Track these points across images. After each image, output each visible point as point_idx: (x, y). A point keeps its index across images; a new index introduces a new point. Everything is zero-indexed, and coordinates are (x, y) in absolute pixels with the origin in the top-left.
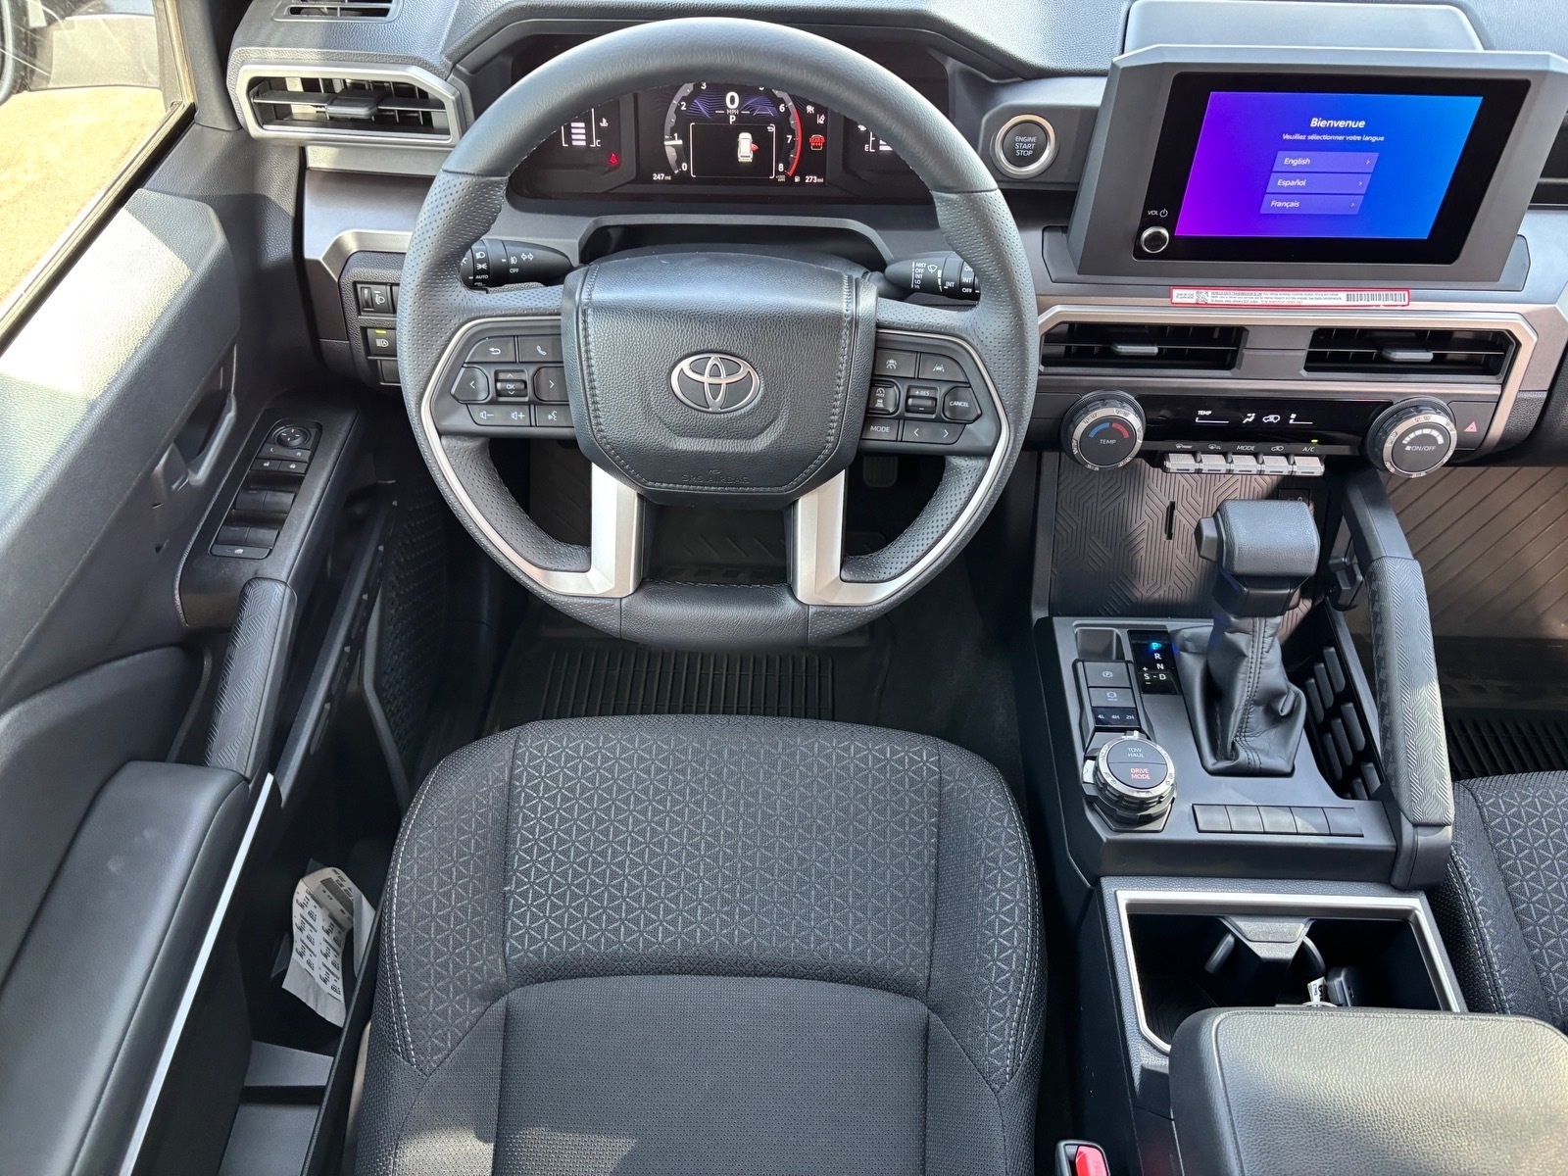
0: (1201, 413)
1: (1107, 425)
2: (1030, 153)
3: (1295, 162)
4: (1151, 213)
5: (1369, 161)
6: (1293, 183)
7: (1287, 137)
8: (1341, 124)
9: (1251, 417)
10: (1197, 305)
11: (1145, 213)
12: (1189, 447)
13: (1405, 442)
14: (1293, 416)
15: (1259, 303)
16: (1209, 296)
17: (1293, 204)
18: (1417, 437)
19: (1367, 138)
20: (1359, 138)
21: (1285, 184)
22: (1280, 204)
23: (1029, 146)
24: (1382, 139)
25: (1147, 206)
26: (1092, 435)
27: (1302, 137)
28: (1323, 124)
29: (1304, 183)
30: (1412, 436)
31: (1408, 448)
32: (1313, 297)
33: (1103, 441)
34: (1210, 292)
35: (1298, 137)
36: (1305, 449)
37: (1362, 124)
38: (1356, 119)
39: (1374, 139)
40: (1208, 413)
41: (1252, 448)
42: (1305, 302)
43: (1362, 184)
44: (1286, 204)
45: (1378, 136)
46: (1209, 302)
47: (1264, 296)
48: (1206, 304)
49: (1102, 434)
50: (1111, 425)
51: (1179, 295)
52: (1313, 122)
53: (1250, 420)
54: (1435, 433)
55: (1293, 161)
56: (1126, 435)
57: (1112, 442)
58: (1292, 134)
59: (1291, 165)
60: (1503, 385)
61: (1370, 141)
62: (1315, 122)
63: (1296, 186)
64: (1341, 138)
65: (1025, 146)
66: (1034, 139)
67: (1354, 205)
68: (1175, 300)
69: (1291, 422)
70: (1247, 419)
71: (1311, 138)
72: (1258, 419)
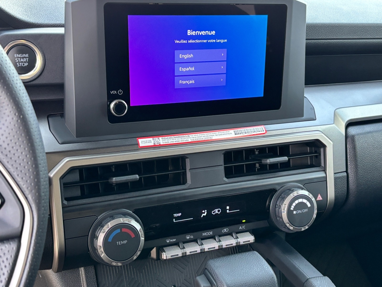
0: (176, 215)
1: (118, 231)
2: (26, 64)
3: (186, 57)
4: (112, 92)
5: (223, 54)
6: (188, 69)
7: (177, 42)
8: (203, 33)
9: (205, 213)
10: (155, 147)
11: (109, 93)
12: (174, 240)
13: (292, 209)
14: (228, 208)
15: (190, 141)
16: (162, 140)
17: (191, 82)
18: (297, 205)
19: (218, 41)
20: (214, 41)
21: (184, 70)
22: (184, 82)
23: (25, 60)
24: (226, 41)
25: (109, 89)
26: (110, 240)
27: (185, 42)
28: (194, 33)
29: (193, 69)
30: (294, 204)
31: (295, 212)
32: (217, 134)
33: (119, 243)
34: (160, 138)
35: (183, 41)
36: (240, 228)
37: (213, 33)
38: (211, 30)
39: (222, 41)
40: (180, 214)
41: (211, 233)
42: (214, 138)
43: (223, 67)
44: (187, 82)
45: (224, 39)
46: (162, 144)
47: (191, 137)
48: (160, 145)
49: (117, 238)
50: (121, 230)
51: (143, 142)
52: (188, 33)
53: (205, 214)
54: (305, 201)
55: (184, 56)
56: (133, 236)
57: (125, 242)
58: (180, 40)
59: (183, 58)
60: (325, 170)
61: (220, 42)
62: (189, 33)
63: (190, 71)
64: (205, 41)
65: (22, 60)
66: (27, 55)
67: (222, 79)
68: (141, 145)
69: (228, 211)
70: (203, 215)
71: (190, 41)
72: (209, 213)
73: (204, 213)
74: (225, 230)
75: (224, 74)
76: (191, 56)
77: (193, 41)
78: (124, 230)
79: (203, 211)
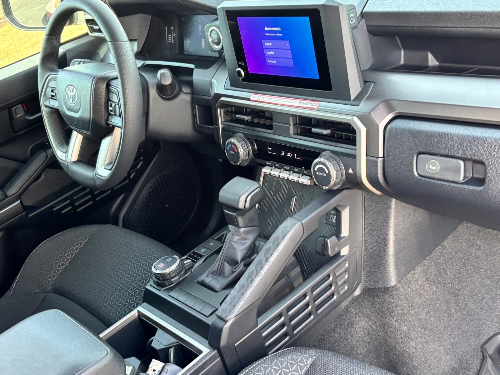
73: (283, 153)
74: (296, 170)
75: (291, 58)
76: (270, 44)
77: (269, 35)
78: (233, 146)
79: (282, 152)
